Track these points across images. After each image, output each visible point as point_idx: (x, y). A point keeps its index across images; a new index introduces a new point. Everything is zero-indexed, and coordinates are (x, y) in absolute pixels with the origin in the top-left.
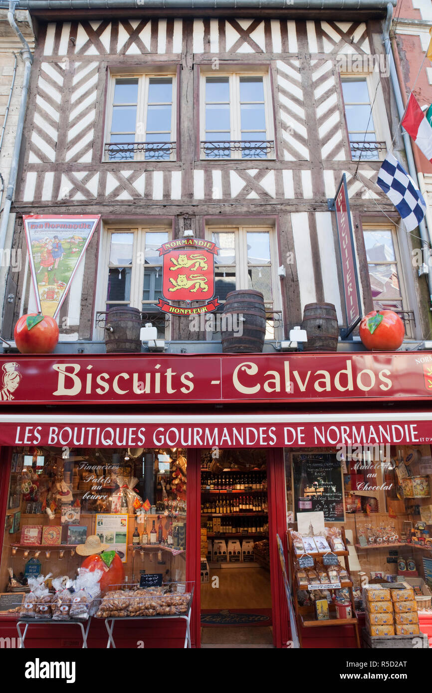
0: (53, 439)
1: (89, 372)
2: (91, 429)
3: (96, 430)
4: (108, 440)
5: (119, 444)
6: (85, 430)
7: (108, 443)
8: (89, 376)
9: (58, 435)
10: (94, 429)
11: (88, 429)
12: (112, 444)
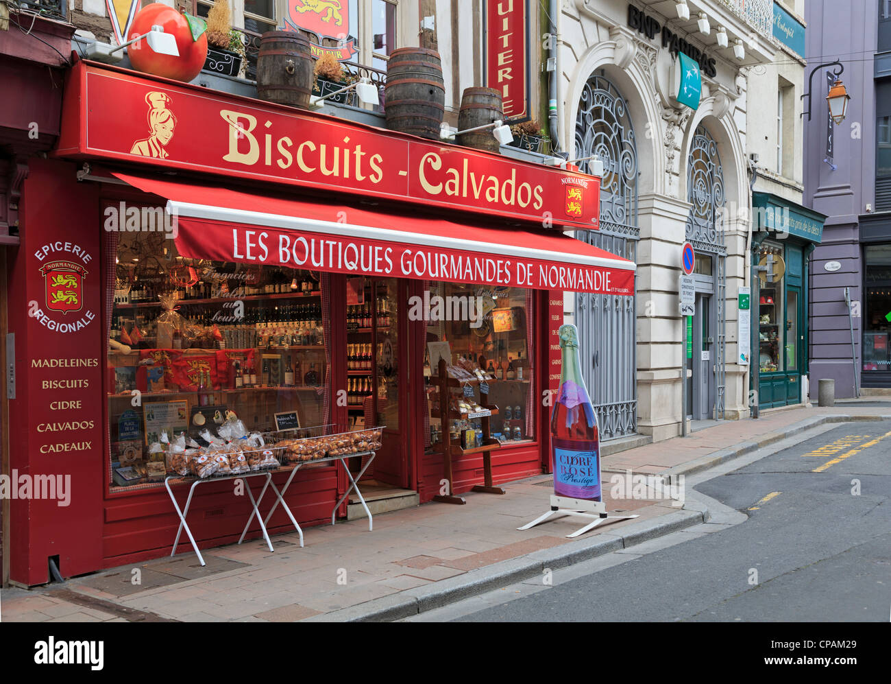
0: (285, 254)
1: (268, 131)
2: (331, 243)
3: (337, 245)
4: (352, 263)
5: (365, 269)
6: (325, 244)
7: (351, 267)
8: (268, 138)
9: (290, 248)
10: (335, 243)
11: (327, 242)
12: (356, 268)
